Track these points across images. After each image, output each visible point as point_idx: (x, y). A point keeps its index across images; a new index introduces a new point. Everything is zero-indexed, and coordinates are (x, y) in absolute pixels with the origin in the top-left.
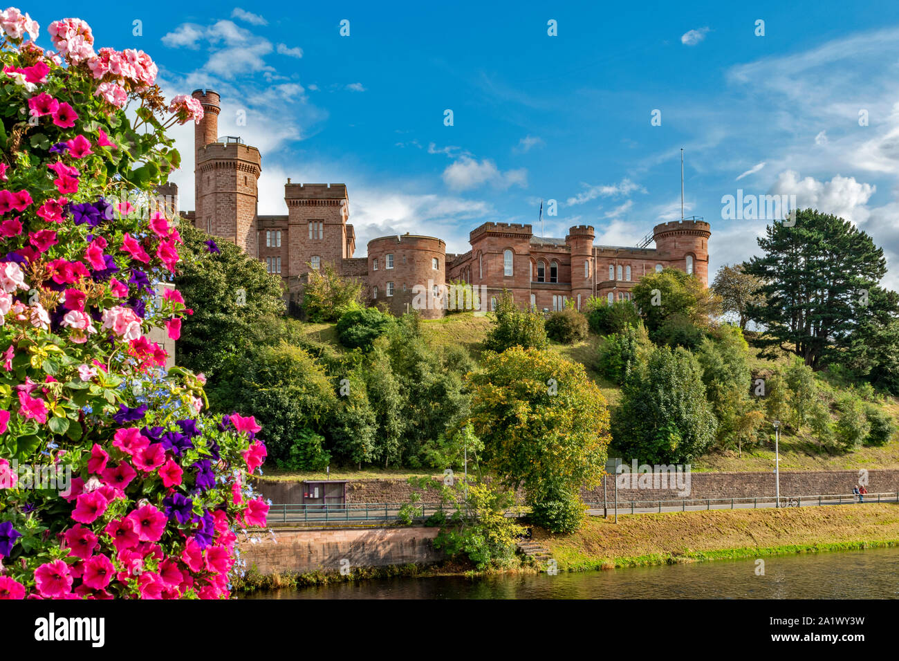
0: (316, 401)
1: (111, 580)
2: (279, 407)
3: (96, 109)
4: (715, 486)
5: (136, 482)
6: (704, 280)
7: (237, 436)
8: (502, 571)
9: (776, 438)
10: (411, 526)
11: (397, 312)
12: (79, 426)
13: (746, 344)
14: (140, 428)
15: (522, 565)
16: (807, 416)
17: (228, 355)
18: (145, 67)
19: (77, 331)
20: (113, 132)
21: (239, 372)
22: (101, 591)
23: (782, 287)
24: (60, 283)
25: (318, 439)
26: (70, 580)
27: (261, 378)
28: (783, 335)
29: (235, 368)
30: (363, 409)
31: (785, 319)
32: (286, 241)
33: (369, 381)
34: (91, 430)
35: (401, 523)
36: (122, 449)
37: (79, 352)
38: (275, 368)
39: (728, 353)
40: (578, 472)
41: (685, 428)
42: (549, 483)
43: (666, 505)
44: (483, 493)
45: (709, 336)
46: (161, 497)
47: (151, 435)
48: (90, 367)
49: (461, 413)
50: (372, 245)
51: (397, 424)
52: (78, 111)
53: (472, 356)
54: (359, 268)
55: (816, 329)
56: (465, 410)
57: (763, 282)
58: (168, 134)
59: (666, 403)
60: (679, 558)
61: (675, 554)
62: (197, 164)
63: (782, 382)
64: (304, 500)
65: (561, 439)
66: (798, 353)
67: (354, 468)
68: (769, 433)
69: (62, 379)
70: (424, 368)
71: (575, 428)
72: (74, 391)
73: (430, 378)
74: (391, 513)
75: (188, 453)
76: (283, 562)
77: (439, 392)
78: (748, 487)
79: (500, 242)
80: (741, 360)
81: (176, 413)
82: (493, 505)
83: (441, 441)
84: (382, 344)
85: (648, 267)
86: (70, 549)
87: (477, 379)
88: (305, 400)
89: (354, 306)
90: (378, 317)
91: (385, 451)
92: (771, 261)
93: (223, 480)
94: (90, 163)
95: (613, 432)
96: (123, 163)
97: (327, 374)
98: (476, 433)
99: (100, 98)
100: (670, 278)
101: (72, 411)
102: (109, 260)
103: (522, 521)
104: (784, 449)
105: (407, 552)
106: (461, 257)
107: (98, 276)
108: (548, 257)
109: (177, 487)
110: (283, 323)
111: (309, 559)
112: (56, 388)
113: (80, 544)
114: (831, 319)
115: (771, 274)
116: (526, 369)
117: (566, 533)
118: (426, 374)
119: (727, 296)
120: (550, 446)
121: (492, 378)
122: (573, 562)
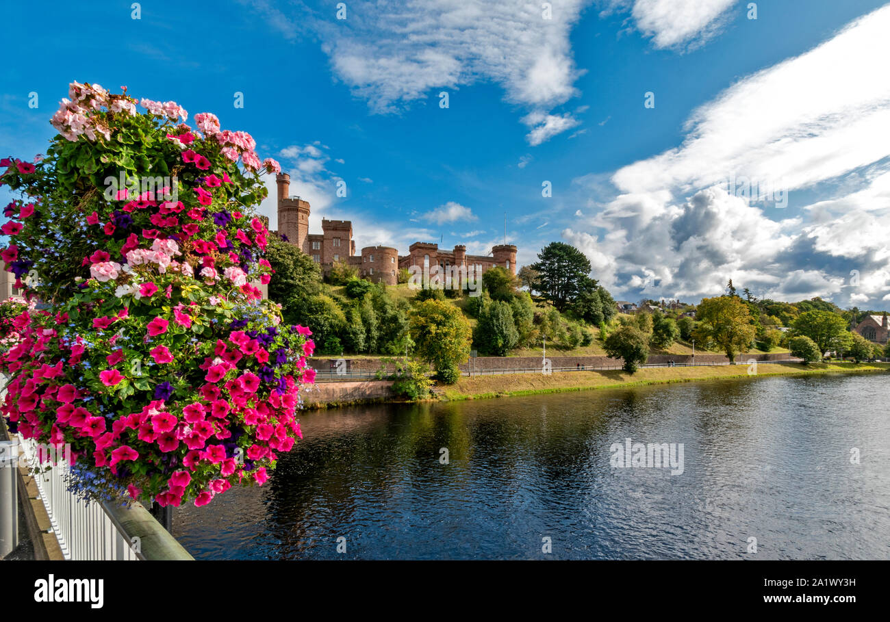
0: (336, 322)
1: (228, 413)
2: (319, 325)
3: (220, 162)
4: (517, 363)
5: (242, 360)
6: (514, 272)
7: (299, 337)
8: (423, 400)
9: (544, 342)
10: (381, 380)
11: (376, 282)
12: (211, 330)
13: (532, 301)
14: (244, 331)
15: (432, 398)
16: (557, 333)
17: (295, 299)
18: (248, 142)
19: (209, 278)
20: (230, 174)
21: (300, 308)
22: (222, 419)
23: (547, 276)
24: (200, 252)
25: (338, 340)
26: (205, 413)
27: (310, 311)
28: (548, 297)
29: (297, 306)
30: (358, 325)
31: (549, 290)
32: (322, 247)
33: (362, 314)
34: (217, 331)
35: (377, 379)
36: (234, 342)
37: (211, 290)
38: (317, 306)
39: (524, 304)
40: (458, 357)
41: (505, 337)
42: (444, 361)
43: (496, 371)
44: (415, 365)
45: (516, 297)
46: (257, 368)
47: (251, 335)
48: (217, 298)
49: (405, 329)
50: (363, 250)
51: (375, 334)
52: (210, 161)
53: (410, 303)
54: (357, 261)
55: (562, 294)
56: (407, 328)
57: (539, 274)
58: (261, 179)
59: (497, 327)
60: (501, 395)
61: (500, 393)
62: (279, 208)
63: (546, 318)
64: (331, 368)
65: (450, 342)
66: (553, 305)
67: (355, 353)
68: (541, 340)
69: (200, 304)
70: (388, 308)
71: (456, 336)
72: (207, 311)
73: (391, 313)
74: (371, 374)
75: (272, 345)
76: (320, 397)
77: (394, 319)
78: (531, 364)
79: (423, 251)
80: (529, 308)
81: (265, 324)
82: (419, 371)
83: (395, 342)
84: (368, 297)
85: (489, 265)
86: (204, 396)
87: (412, 314)
88: (331, 322)
89: (355, 278)
90: (366, 284)
91: (370, 346)
92: (543, 264)
93: (291, 359)
94: (218, 190)
95: (473, 338)
96: (236, 193)
97: (342, 310)
98: (412, 338)
99: (223, 156)
100: (499, 270)
101: (206, 321)
102: (229, 243)
103: (432, 378)
104: (547, 347)
105: (380, 392)
106: (405, 257)
107: (221, 251)
108: (445, 259)
109: (266, 363)
110: (321, 285)
111: (333, 395)
112: (197, 309)
113: (210, 393)
114: (568, 290)
115: (543, 270)
116: (435, 309)
117: (452, 383)
118: (389, 311)
119: (524, 279)
120: (445, 344)
121: (419, 313)
122: (454, 397)
